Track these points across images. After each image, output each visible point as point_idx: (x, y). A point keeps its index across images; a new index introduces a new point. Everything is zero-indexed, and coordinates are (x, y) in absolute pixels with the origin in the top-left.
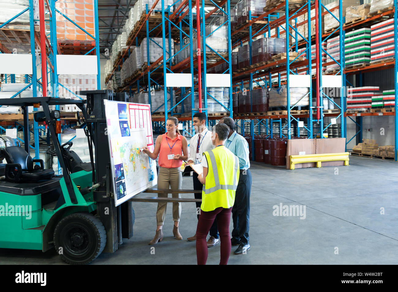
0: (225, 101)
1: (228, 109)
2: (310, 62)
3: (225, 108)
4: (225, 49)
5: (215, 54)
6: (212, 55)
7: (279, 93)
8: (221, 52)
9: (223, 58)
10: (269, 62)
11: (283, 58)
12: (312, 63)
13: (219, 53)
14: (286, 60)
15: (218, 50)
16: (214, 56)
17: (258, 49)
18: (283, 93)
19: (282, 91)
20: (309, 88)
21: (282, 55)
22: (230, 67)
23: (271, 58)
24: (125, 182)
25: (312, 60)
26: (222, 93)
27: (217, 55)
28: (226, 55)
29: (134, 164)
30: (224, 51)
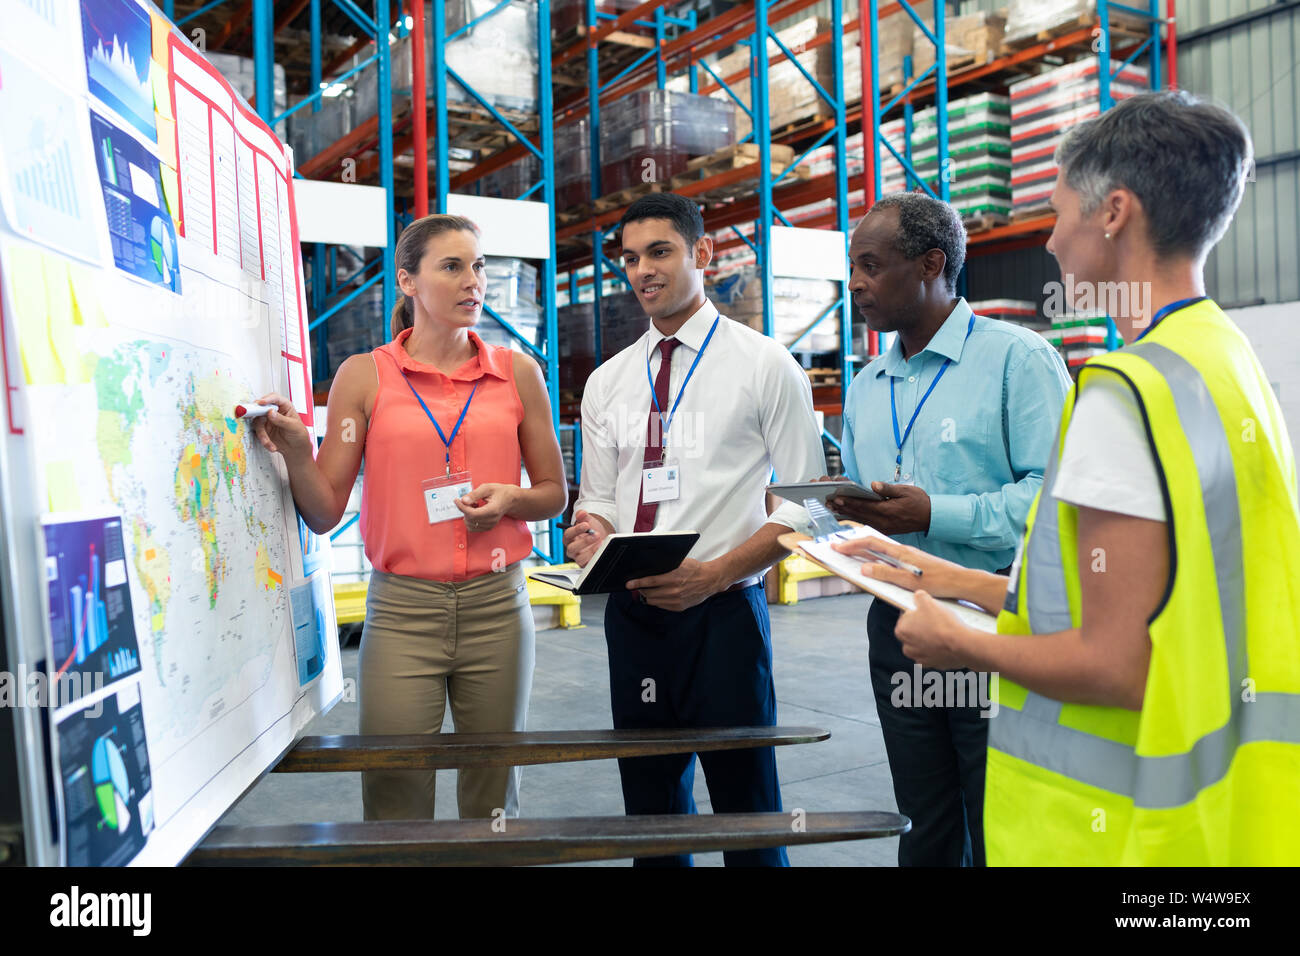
0: (524, 316)
1: (538, 351)
2: (844, 184)
3: (524, 344)
4: (527, 101)
5: (483, 118)
6: (473, 117)
7: (727, 300)
8: (509, 109)
9: (522, 137)
10: (677, 183)
11: (739, 162)
12: (851, 189)
13: (502, 115)
14: (757, 170)
15: (498, 97)
16: (481, 123)
17: (630, 131)
18: (745, 299)
19: (741, 291)
20: (839, 285)
21: (736, 152)
22: (546, 174)
23: (686, 168)
24: (138, 708)
25: (850, 179)
26: (514, 282)
27: (495, 119)
28: (530, 127)
29: (209, 536)
30: (521, 106)
